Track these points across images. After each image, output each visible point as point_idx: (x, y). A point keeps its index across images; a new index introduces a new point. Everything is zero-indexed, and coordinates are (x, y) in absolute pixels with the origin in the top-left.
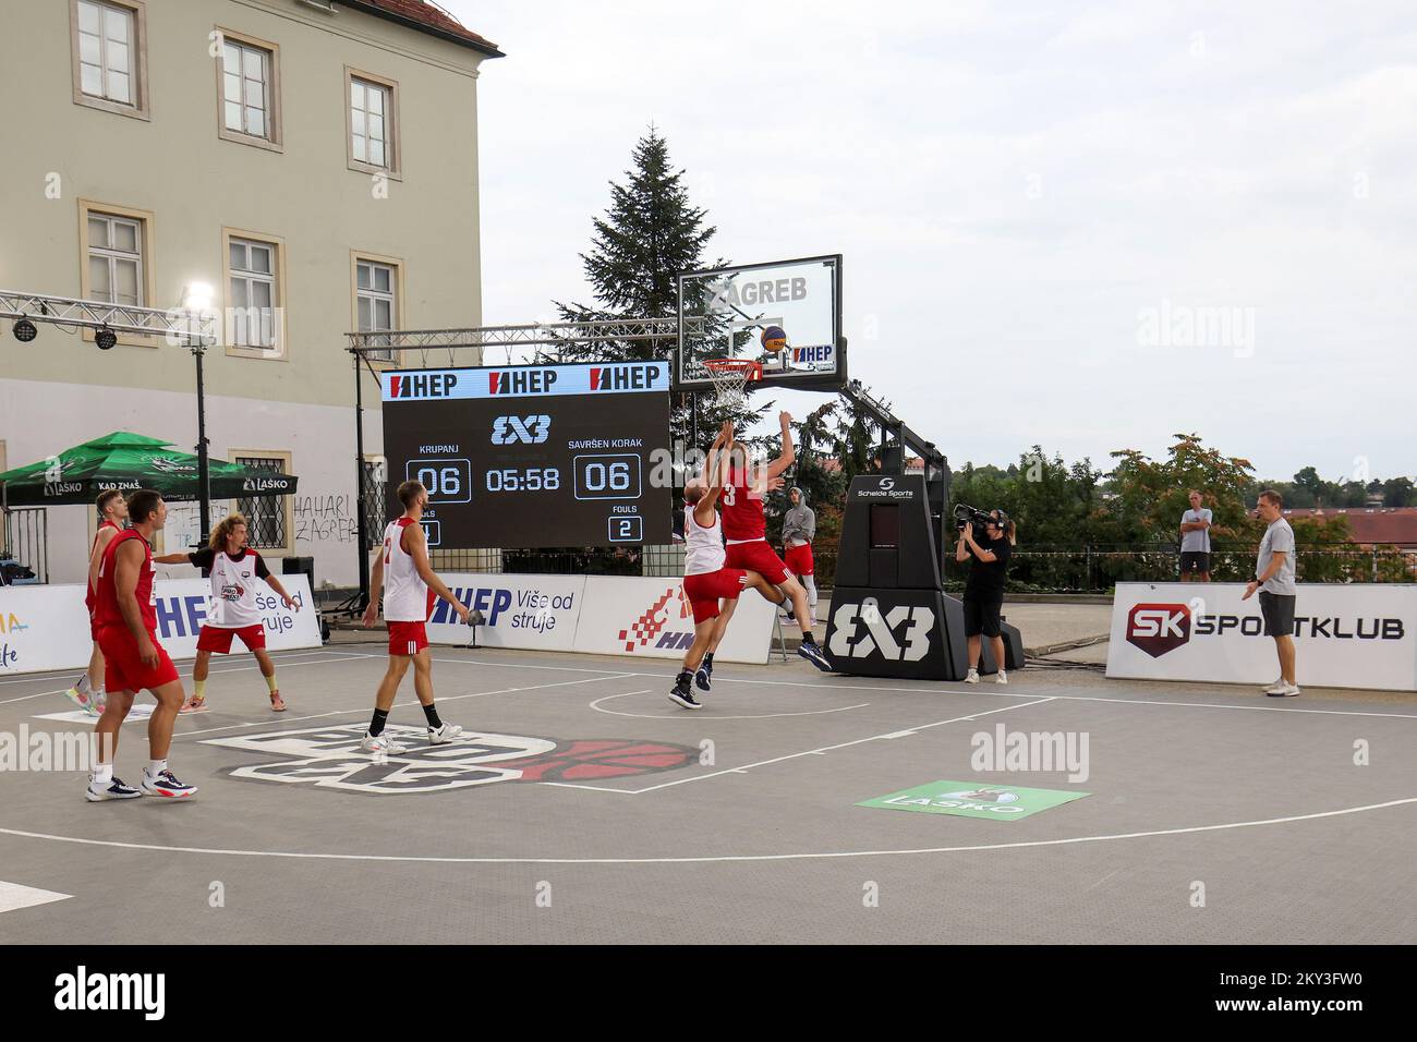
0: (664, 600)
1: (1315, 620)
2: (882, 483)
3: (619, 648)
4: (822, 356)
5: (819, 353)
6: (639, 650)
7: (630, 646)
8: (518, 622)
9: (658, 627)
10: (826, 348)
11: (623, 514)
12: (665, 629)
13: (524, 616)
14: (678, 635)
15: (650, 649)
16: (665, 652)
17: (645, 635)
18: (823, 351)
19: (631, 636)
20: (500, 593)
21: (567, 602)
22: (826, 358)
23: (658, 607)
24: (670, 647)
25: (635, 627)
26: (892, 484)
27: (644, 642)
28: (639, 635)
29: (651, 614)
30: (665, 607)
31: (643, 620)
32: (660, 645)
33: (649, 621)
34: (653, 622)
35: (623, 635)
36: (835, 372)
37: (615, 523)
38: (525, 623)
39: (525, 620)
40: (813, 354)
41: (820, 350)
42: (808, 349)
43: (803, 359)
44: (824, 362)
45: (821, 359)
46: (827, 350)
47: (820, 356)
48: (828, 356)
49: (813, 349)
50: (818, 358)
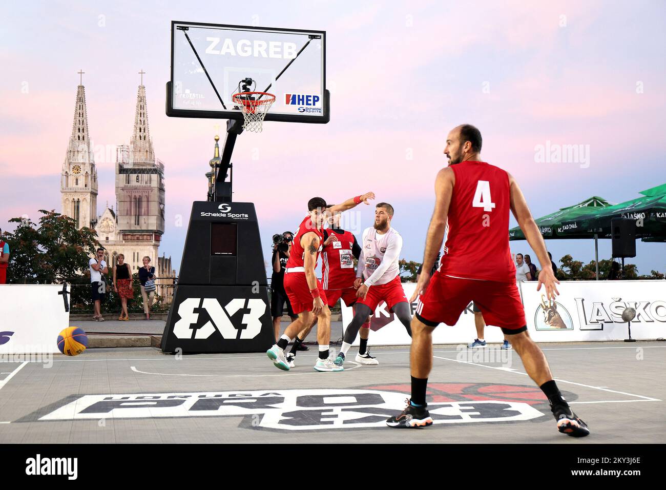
2: (220, 207)
4: (312, 102)
5: (308, 100)
10: (314, 97)
18: (312, 98)
22: (314, 104)
26: (229, 209)
36: (323, 116)
40: (303, 100)
41: (309, 98)
42: (299, 96)
43: (294, 103)
44: (312, 106)
45: (310, 104)
46: (316, 99)
47: (309, 102)
48: (316, 103)
49: (303, 96)
50: (307, 104)
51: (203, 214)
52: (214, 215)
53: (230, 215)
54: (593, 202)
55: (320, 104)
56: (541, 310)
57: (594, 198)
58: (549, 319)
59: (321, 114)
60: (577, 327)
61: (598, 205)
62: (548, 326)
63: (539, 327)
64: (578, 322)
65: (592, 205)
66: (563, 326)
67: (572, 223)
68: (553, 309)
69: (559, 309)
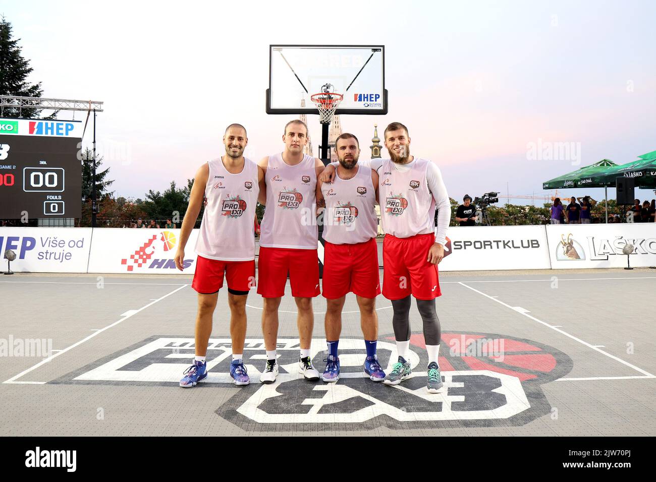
0: (151, 241)
3: (124, 269)
4: (374, 99)
5: (371, 98)
6: (136, 270)
7: (130, 268)
8: (41, 256)
9: (149, 256)
10: (376, 95)
11: (53, 200)
12: (153, 257)
13: (47, 253)
14: (164, 261)
15: (145, 269)
16: (155, 270)
17: (140, 261)
18: (374, 96)
19: (130, 262)
20: (25, 240)
21: (80, 244)
22: (376, 101)
23: (147, 245)
24: (159, 267)
25: (132, 257)
27: (140, 265)
28: (136, 261)
29: (142, 249)
30: (152, 245)
31: (137, 253)
32: (152, 266)
33: (142, 253)
34: (145, 254)
35: (124, 262)
36: (382, 109)
37: (48, 205)
38: (48, 257)
39: (49, 255)
40: (367, 97)
41: (372, 96)
42: (364, 95)
43: (360, 100)
44: (374, 102)
45: (373, 101)
46: (377, 96)
47: (372, 99)
48: (377, 99)
49: (367, 95)
50: (371, 100)
54: (604, 163)
55: (380, 101)
56: (561, 245)
57: (605, 160)
58: (567, 253)
59: (381, 108)
60: (588, 257)
61: (608, 165)
62: (566, 257)
63: (559, 258)
64: (589, 254)
65: (603, 165)
66: (578, 257)
67: (588, 179)
68: (570, 244)
69: (575, 245)
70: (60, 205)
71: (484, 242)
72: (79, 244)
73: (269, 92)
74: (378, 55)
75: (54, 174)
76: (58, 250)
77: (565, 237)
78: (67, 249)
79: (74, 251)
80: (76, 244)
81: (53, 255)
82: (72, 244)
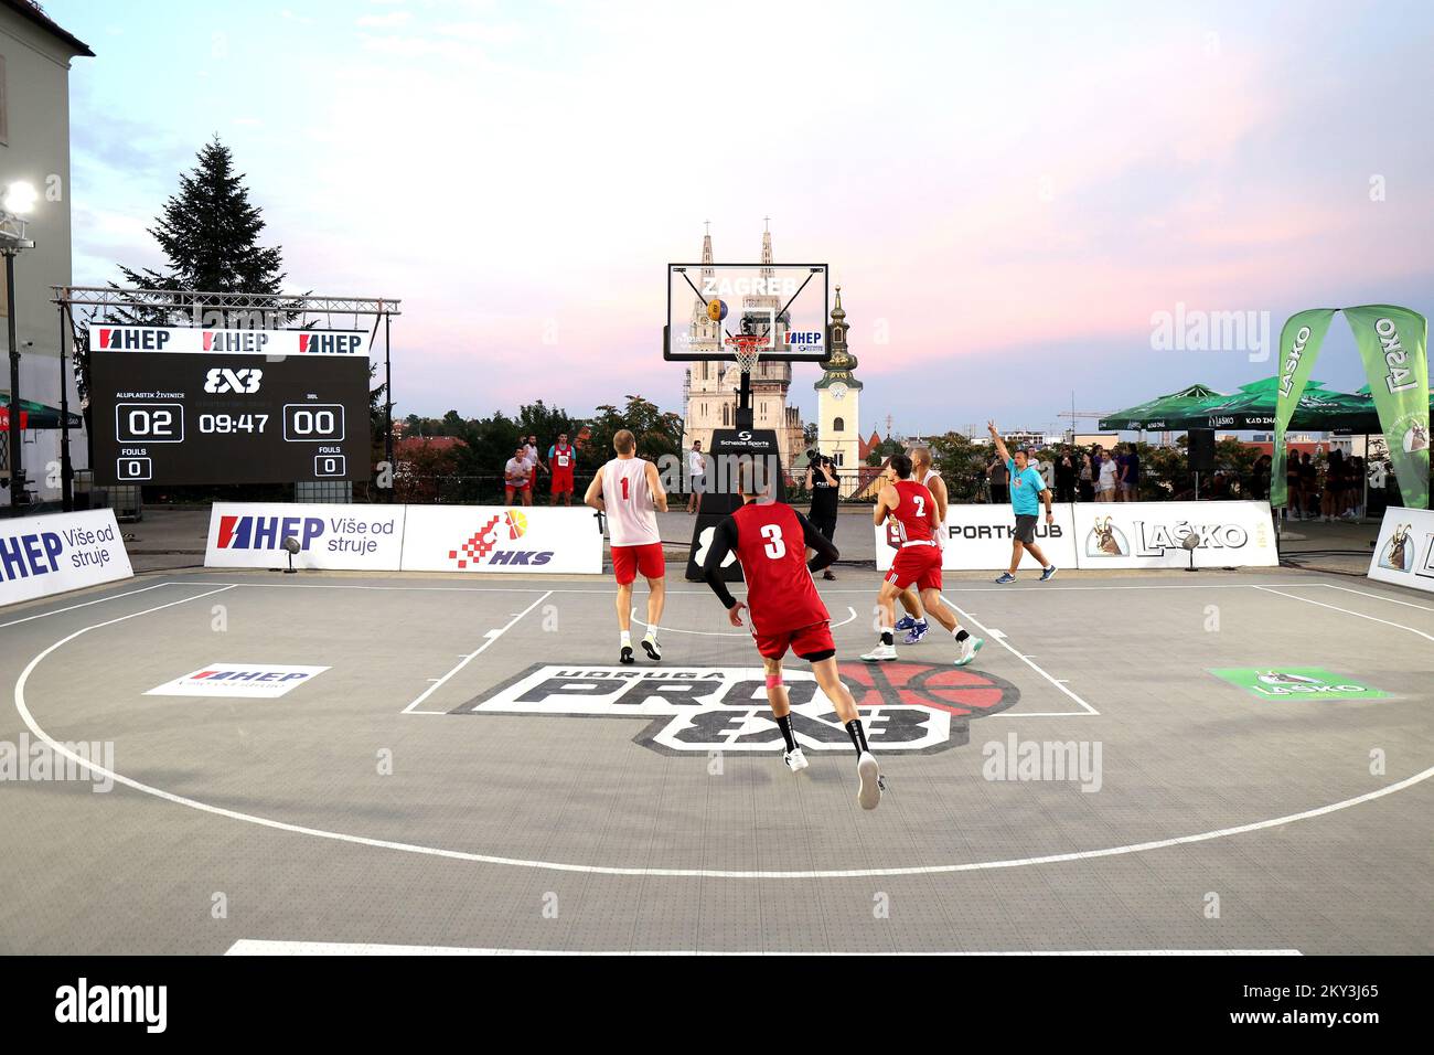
0: (491, 525)
1: (1009, 527)
2: (741, 435)
3: (453, 565)
4: (812, 340)
5: (808, 338)
6: (471, 566)
7: (462, 564)
8: (334, 546)
9: (489, 547)
10: (815, 334)
11: (329, 454)
12: (495, 549)
13: (341, 541)
14: (510, 553)
15: (484, 565)
16: (498, 567)
17: (477, 554)
18: (813, 336)
19: (462, 555)
20: (309, 522)
21: (388, 529)
22: (815, 343)
23: (486, 530)
24: (504, 563)
25: (465, 548)
26: (750, 437)
27: (476, 560)
28: (470, 554)
29: (479, 536)
30: (493, 531)
31: (471, 541)
32: (493, 562)
33: (478, 542)
34: (482, 543)
35: (453, 554)
36: (825, 354)
37: (321, 461)
38: (343, 547)
39: (343, 544)
40: (803, 338)
41: (810, 336)
42: (799, 335)
43: (794, 342)
44: (813, 344)
45: (811, 343)
46: (817, 337)
47: (810, 340)
48: (817, 341)
49: (804, 334)
50: (808, 342)
51: (723, 443)
52: (734, 443)
53: (750, 443)
54: (1195, 392)
55: (821, 342)
56: (1095, 534)
57: (1196, 386)
58: (1102, 545)
59: (823, 352)
60: (1134, 551)
61: (1201, 395)
62: (1101, 552)
63: (1090, 553)
64: (1135, 546)
65: (1193, 394)
66: (1118, 552)
67: (1160, 421)
68: (1108, 533)
69: (1115, 534)
70: (339, 461)
71: (980, 528)
72: (386, 528)
73: (667, 330)
74: (819, 277)
75: (329, 413)
76: (357, 537)
77: (1102, 522)
78: (370, 536)
79: (380, 538)
80: (382, 528)
81: (350, 545)
82: (377, 528)
